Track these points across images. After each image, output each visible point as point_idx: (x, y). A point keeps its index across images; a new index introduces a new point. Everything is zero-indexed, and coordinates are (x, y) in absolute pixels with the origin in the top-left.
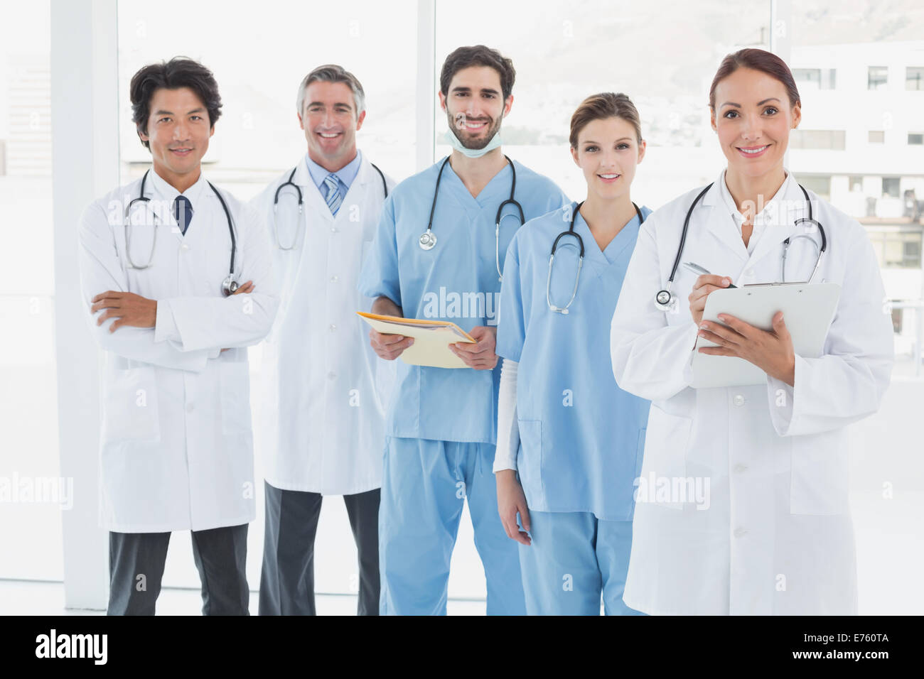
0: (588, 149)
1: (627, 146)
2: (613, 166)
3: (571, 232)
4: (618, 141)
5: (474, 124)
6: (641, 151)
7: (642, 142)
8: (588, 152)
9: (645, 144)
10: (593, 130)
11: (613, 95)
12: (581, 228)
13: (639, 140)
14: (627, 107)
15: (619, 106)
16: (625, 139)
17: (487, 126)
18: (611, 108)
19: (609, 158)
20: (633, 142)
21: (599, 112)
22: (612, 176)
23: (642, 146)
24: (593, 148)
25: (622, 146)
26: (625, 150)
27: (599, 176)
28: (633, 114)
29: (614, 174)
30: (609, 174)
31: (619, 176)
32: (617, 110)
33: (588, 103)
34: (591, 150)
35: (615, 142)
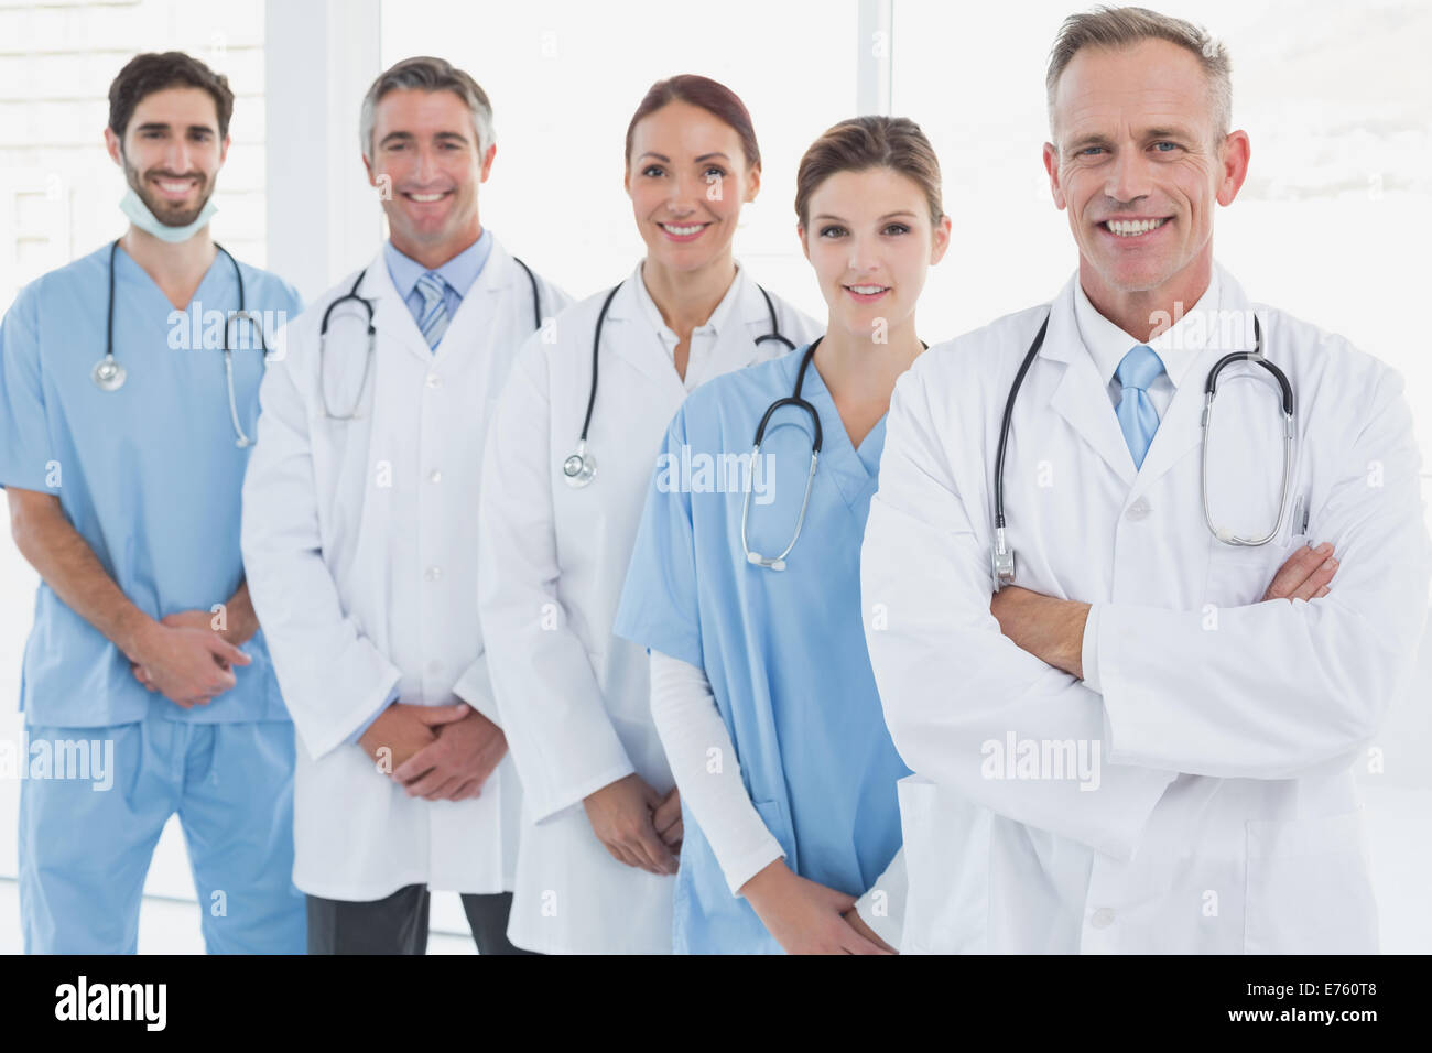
0: (824, 232)
1: (905, 229)
2: (874, 269)
3: (796, 400)
4: (885, 217)
5: (176, 184)
6: (941, 239)
7: (944, 220)
8: (824, 238)
9: (948, 225)
10: (840, 192)
11: (885, 121)
12: (815, 392)
13: (936, 216)
14: (909, 148)
15: (895, 144)
16: (900, 214)
17: (197, 189)
18: (875, 148)
19: (866, 250)
20: (921, 219)
21: (850, 156)
23: (943, 229)
24: (836, 230)
25: (895, 228)
26: (902, 237)
27: (848, 288)
28: (926, 165)
29: (875, 286)
30: (867, 286)
31: (886, 290)
32: (889, 152)
33: (830, 135)
34: (831, 233)
35: (880, 220)
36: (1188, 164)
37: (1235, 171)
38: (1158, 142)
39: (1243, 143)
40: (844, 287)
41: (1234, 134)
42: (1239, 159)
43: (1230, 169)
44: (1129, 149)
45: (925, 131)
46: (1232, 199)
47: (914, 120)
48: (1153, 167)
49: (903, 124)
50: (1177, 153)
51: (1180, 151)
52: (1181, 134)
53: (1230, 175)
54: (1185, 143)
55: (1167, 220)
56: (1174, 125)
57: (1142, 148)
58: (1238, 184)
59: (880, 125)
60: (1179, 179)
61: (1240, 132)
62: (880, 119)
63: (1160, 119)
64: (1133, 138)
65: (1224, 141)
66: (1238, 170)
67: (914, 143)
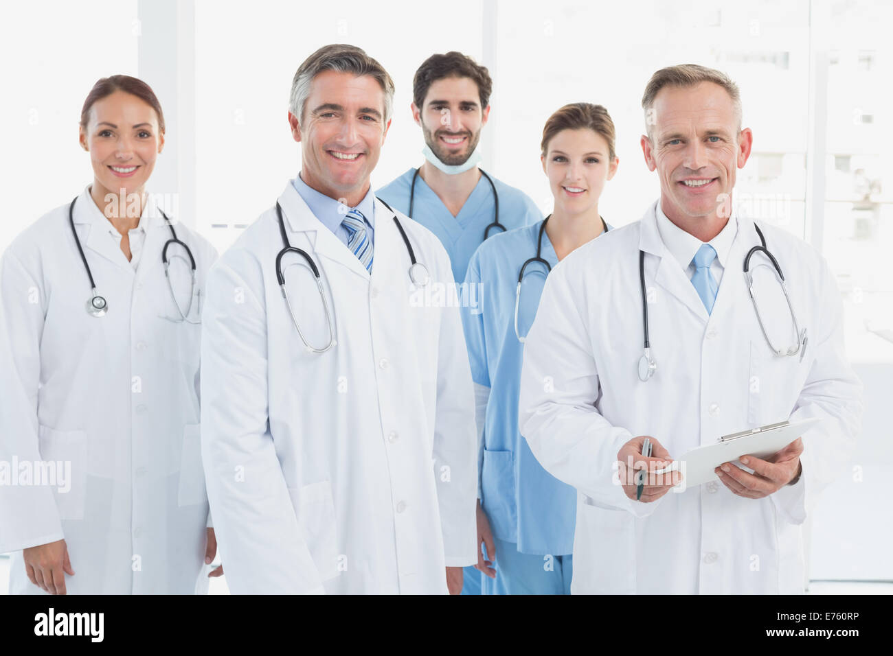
0: (555, 159)
1: (596, 161)
2: (579, 180)
3: (538, 258)
4: (587, 154)
5: (454, 139)
6: (613, 168)
7: (616, 159)
8: (555, 162)
9: (618, 161)
10: (565, 140)
11: (591, 106)
13: (612, 156)
14: (602, 120)
15: (594, 118)
16: (595, 153)
17: (466, 141)
18: (585, 119)
19: (576, 171)
20: (605, 157)
21: (571, 122)
22: (576, 190)
23: (615, 162)
24: (561, 158)
25: (591, 160)
26: (594, 164)
27: (564, 188)
28: (608, 128)
29: (579, 188)
30: (574, 188)
31: (585, 190)
32: (591, 122)
33: (563, 110)
34: (558, 160)
35: (584, 155)
36: (725, 149)
37: (745, 149)
38: (710, 138)
39: (749, 135)
40: (562, 187)
41: (745, 130)
42: (747, 143)
43: (743, 149)
44: (696, 141)
45: (609, 112)
46: (744, 164)
47: (604, 106)
48: (707, 151)
49: (599, 108)
50: (719, 143)
51: (721, 142)
52: (722, 133)
53: (743, 152)
54: (724, 137)
55: (714, 180)
56: (719, 128)
57: (702, 141)
58: (747, 156)
59: (588, 108)
60: (721, 157)
61: (747, 129)
62: (588, 104)
63: (711, 124)
64: (697, 135)
65: (740, 135)
66: (747, 148)
67: (604, 118)
